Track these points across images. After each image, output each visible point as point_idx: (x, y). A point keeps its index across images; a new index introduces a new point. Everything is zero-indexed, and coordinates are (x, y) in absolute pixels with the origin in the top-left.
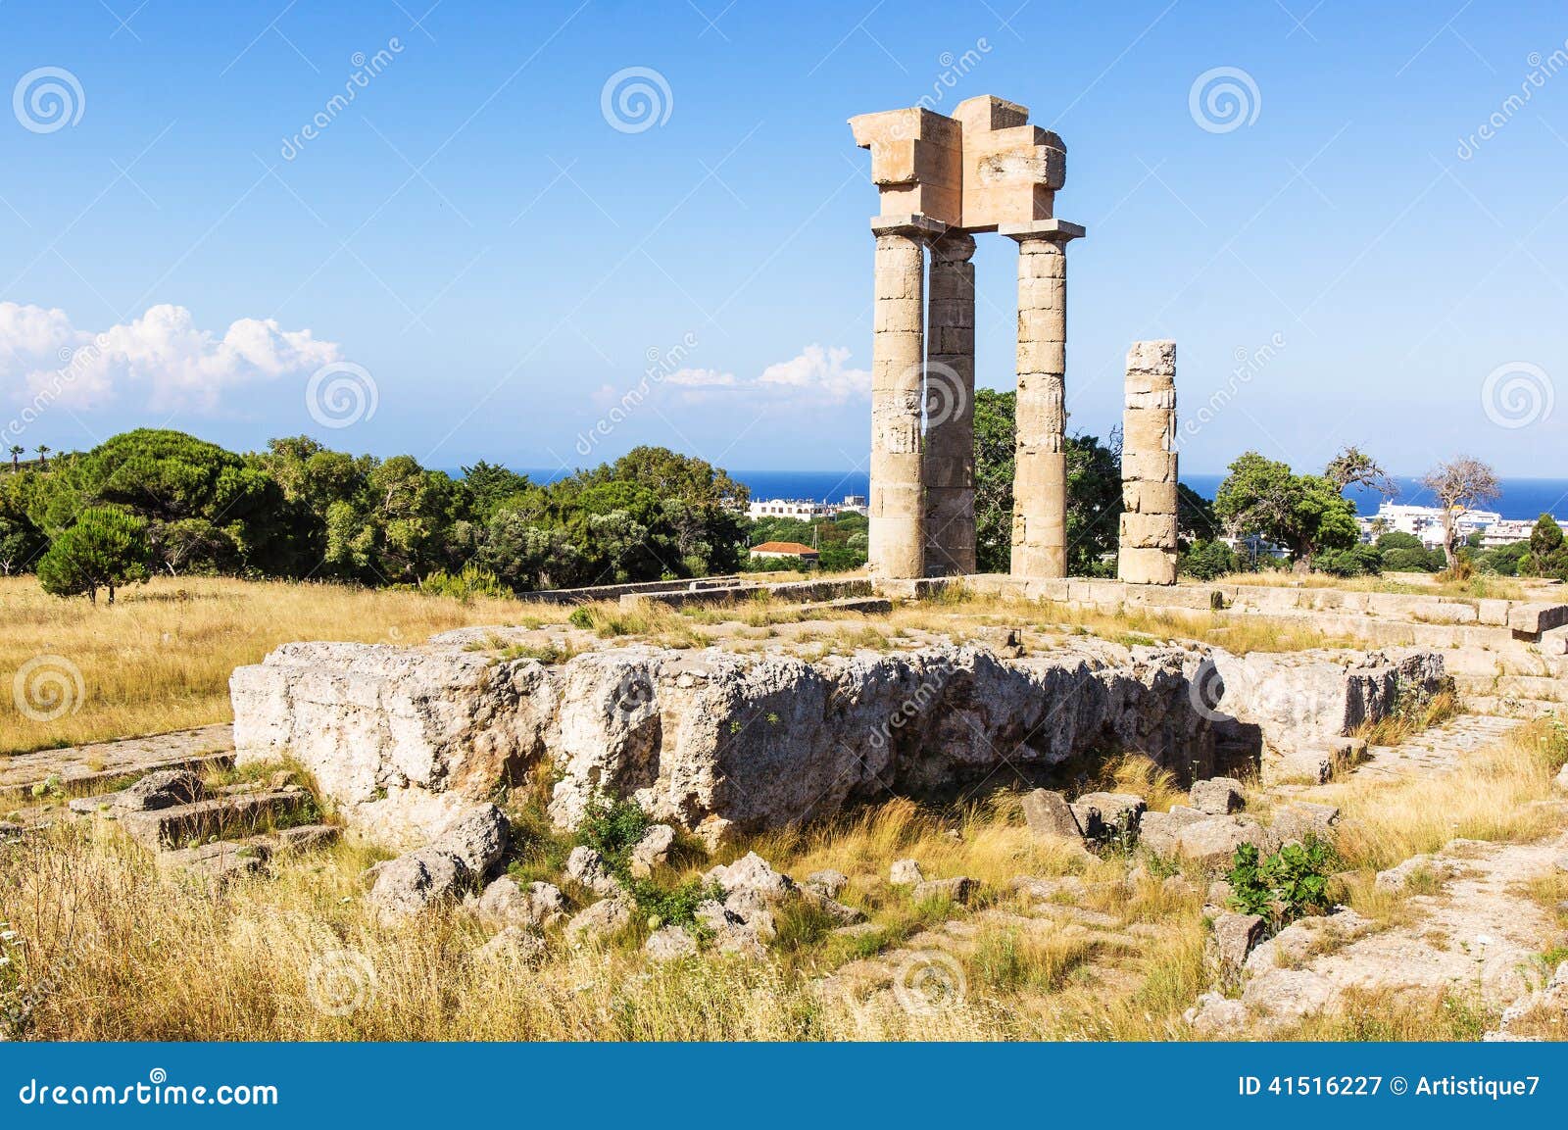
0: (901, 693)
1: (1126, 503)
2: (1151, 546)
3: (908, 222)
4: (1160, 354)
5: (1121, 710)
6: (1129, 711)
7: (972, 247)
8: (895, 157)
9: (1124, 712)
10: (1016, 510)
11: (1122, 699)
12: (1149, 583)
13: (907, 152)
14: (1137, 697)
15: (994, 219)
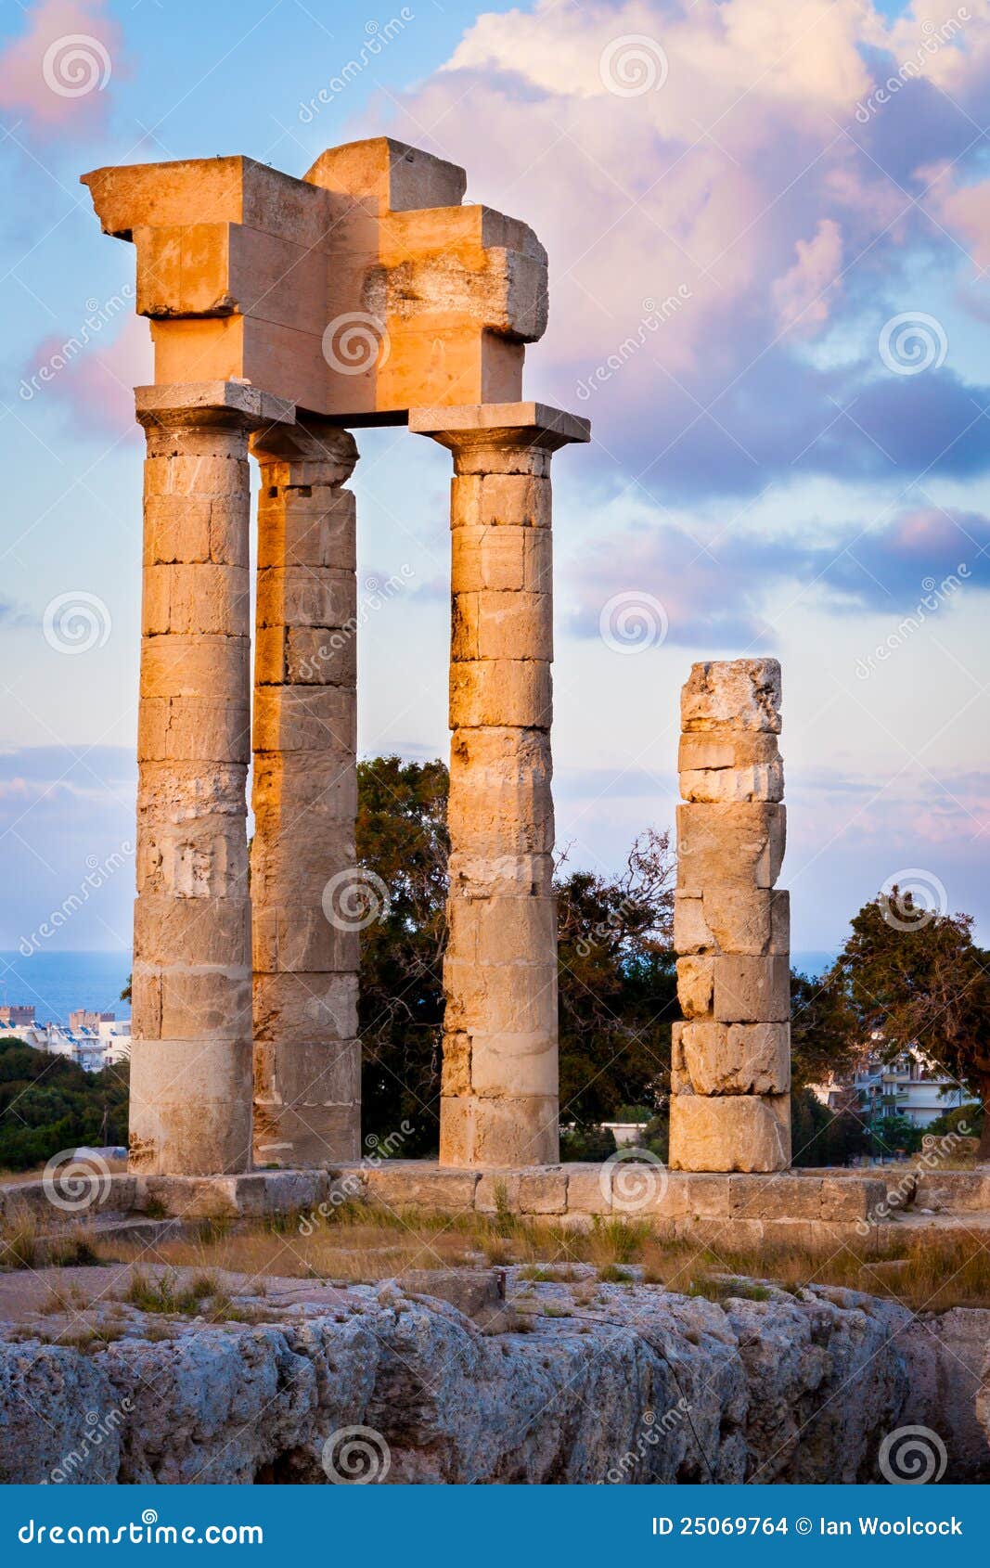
0: (279, 1416)
1: (684, 1003)
2: (737, 1091)
3: (217, 397)
4: (750, 688)
5: (713, 1440)
6: (730, 1441)
7: (350, 457)
8: (188, 262)
9: (721, 1444)
10: (450, 1019)
11: (718, 1414)
12: (736, 1170)
13: (215, 252)
14: (745, 1408)
15: (397, 398)
